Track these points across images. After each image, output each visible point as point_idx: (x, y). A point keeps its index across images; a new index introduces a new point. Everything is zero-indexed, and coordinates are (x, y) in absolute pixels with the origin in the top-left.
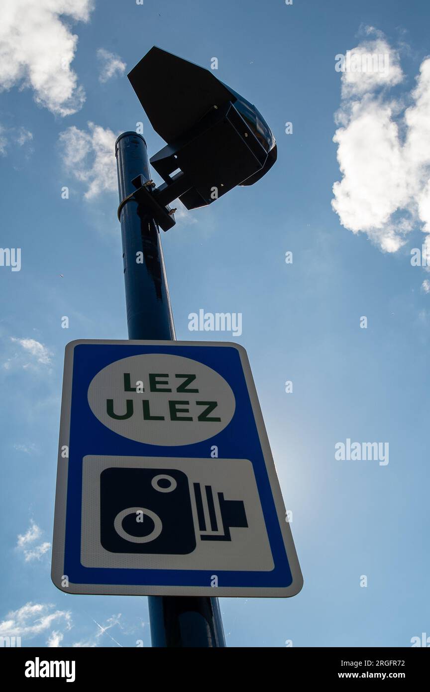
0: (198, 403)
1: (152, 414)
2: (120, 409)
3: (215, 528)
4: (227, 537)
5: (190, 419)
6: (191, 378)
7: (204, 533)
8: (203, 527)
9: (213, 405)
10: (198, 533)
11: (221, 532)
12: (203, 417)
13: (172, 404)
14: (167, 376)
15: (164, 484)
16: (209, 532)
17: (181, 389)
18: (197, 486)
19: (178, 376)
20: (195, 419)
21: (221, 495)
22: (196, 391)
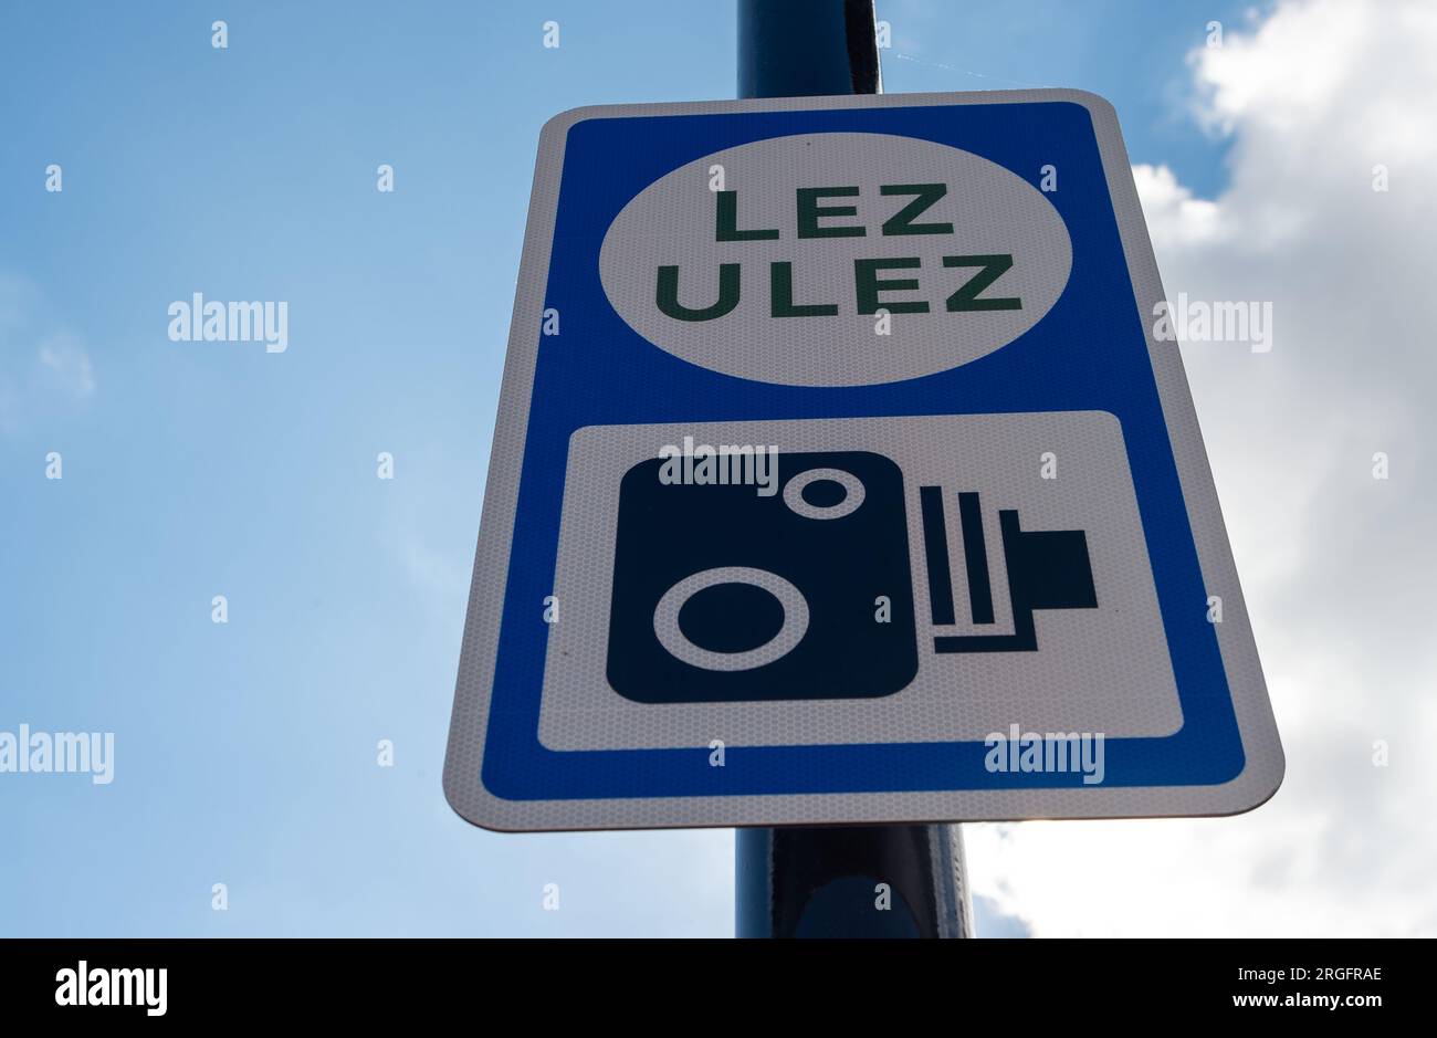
0: (950, 262)
1: (797, 301)
2: (698, 290)
3: (983, 612)
4: (1024, 639)
5: (922, 307)
6: (931, 193)
7: (945, 631)
8: (943, 613)
9: (996, 265)
10: (926, 631)
11: (1004, 624)
12: (962, 301)
13: (865, 269)
14: (854, 191)
15: (824, 494)
16: (964, 625)
17: (895, 226)
18: (931, 497)
19: (887, 190)
20: (938, 305)
21: (1009, 519)
22: (946, 228)
